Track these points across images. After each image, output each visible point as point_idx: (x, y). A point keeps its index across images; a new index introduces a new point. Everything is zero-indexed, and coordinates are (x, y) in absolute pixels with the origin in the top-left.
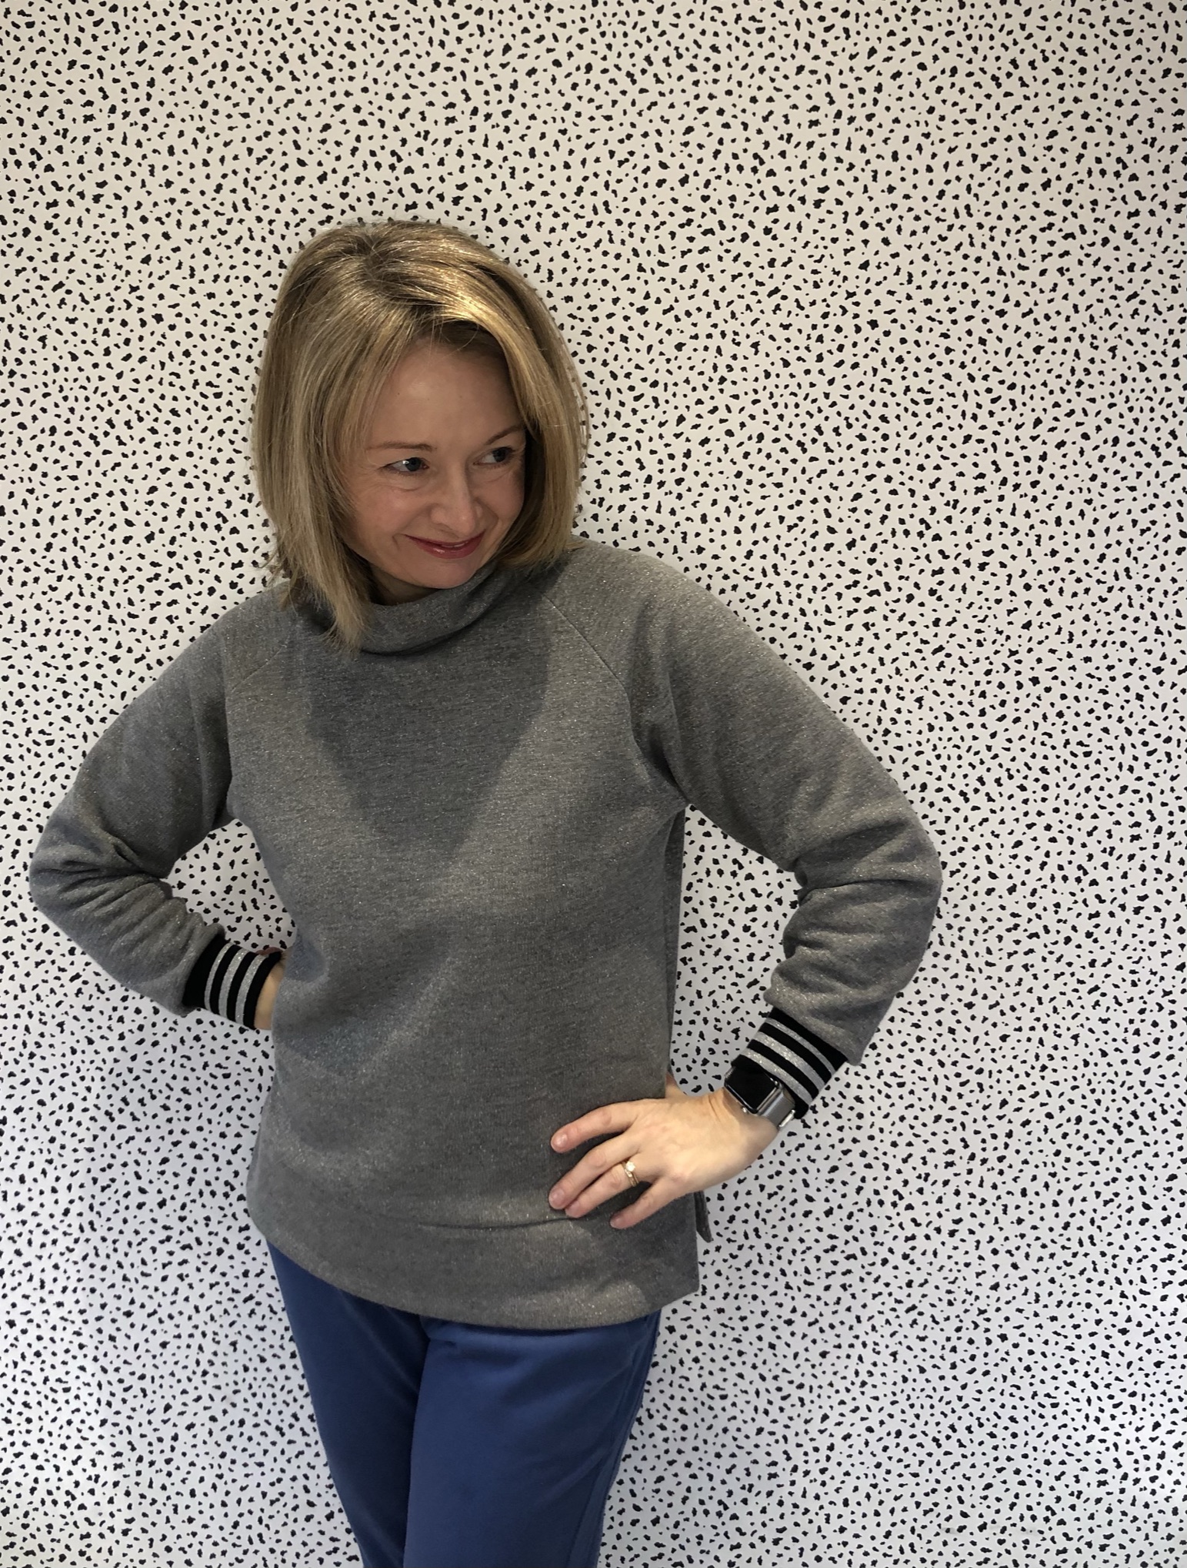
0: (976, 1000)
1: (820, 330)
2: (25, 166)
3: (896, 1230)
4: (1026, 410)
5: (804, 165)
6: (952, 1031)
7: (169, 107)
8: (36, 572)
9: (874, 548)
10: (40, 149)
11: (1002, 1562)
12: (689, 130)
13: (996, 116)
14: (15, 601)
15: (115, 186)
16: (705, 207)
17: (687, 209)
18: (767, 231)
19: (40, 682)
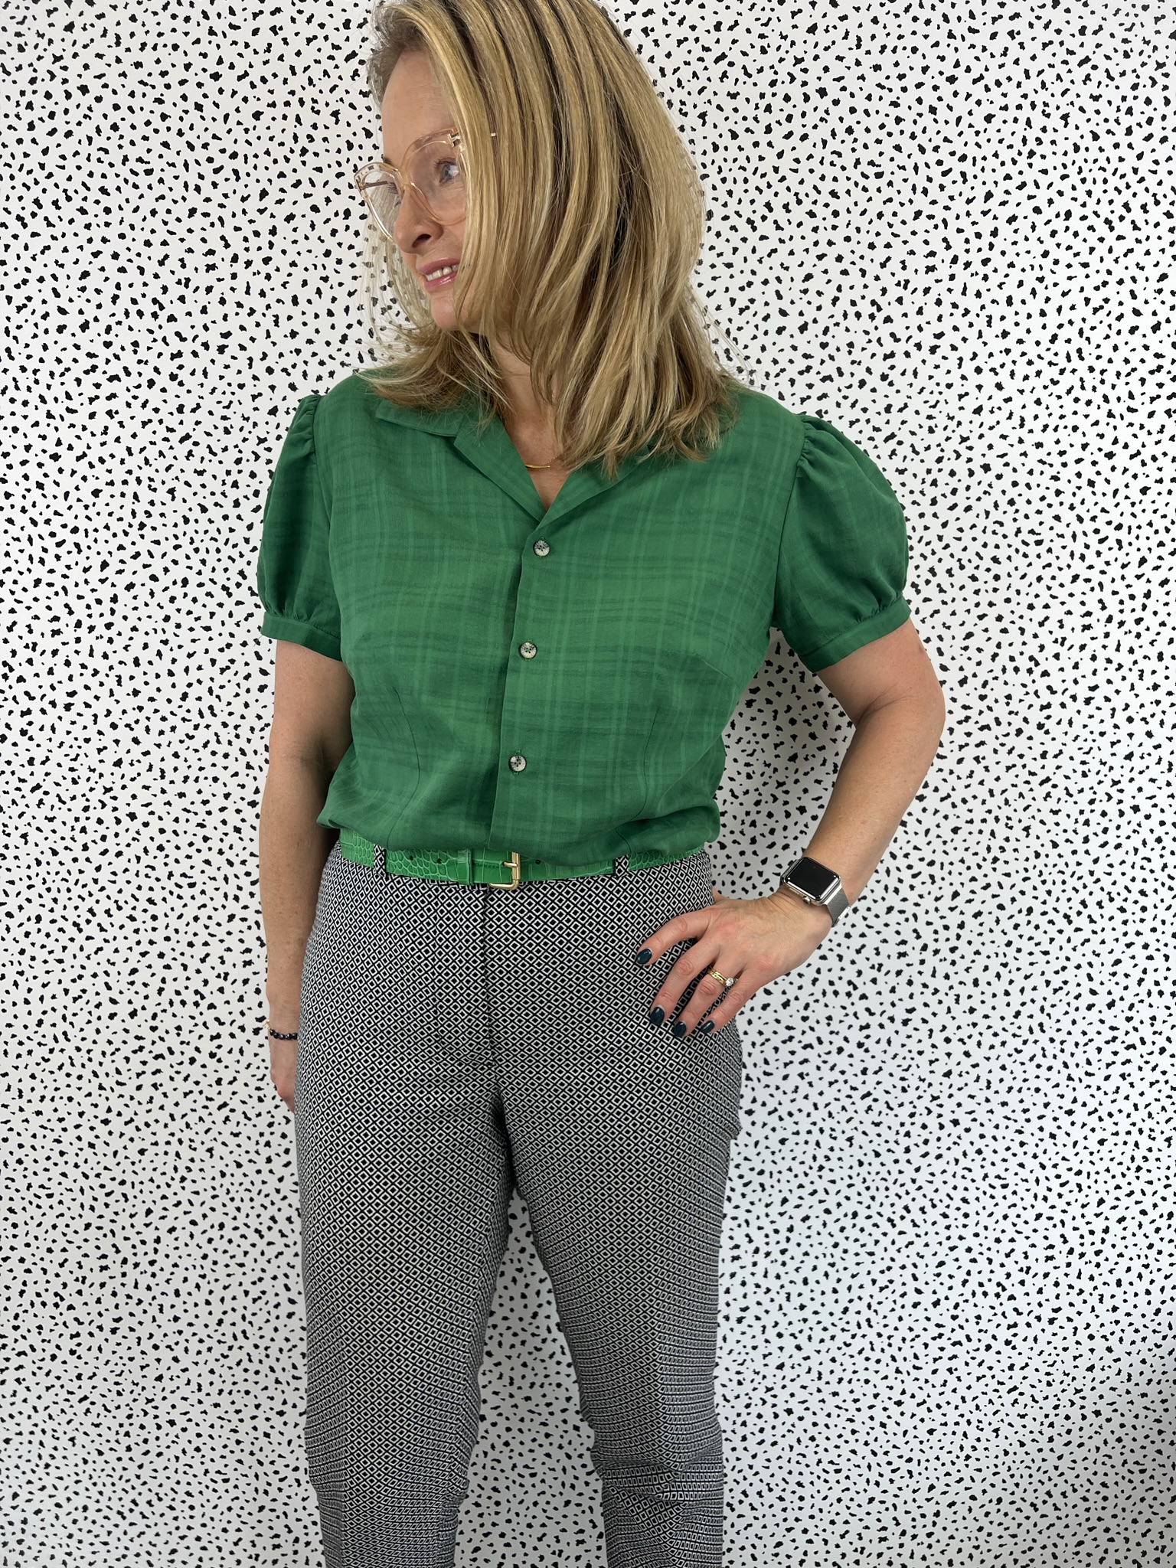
0: (1076, 1107)
1: (934, 475)
2: (147, 316)
3: (999, 1319)
4: (1132, 550)
5: (920, 312)
6: (1053, 1136)
7: (291, 256)
8: (173, 721)
9: (985, 684)
10: (161, 298)
12: (808, 277)
13: (1109, 259)
14: (153, 749)
15: (239, 337)
16: (824, 354)
17: (806, 356)
18: (884, 377)
19: (180, 827)
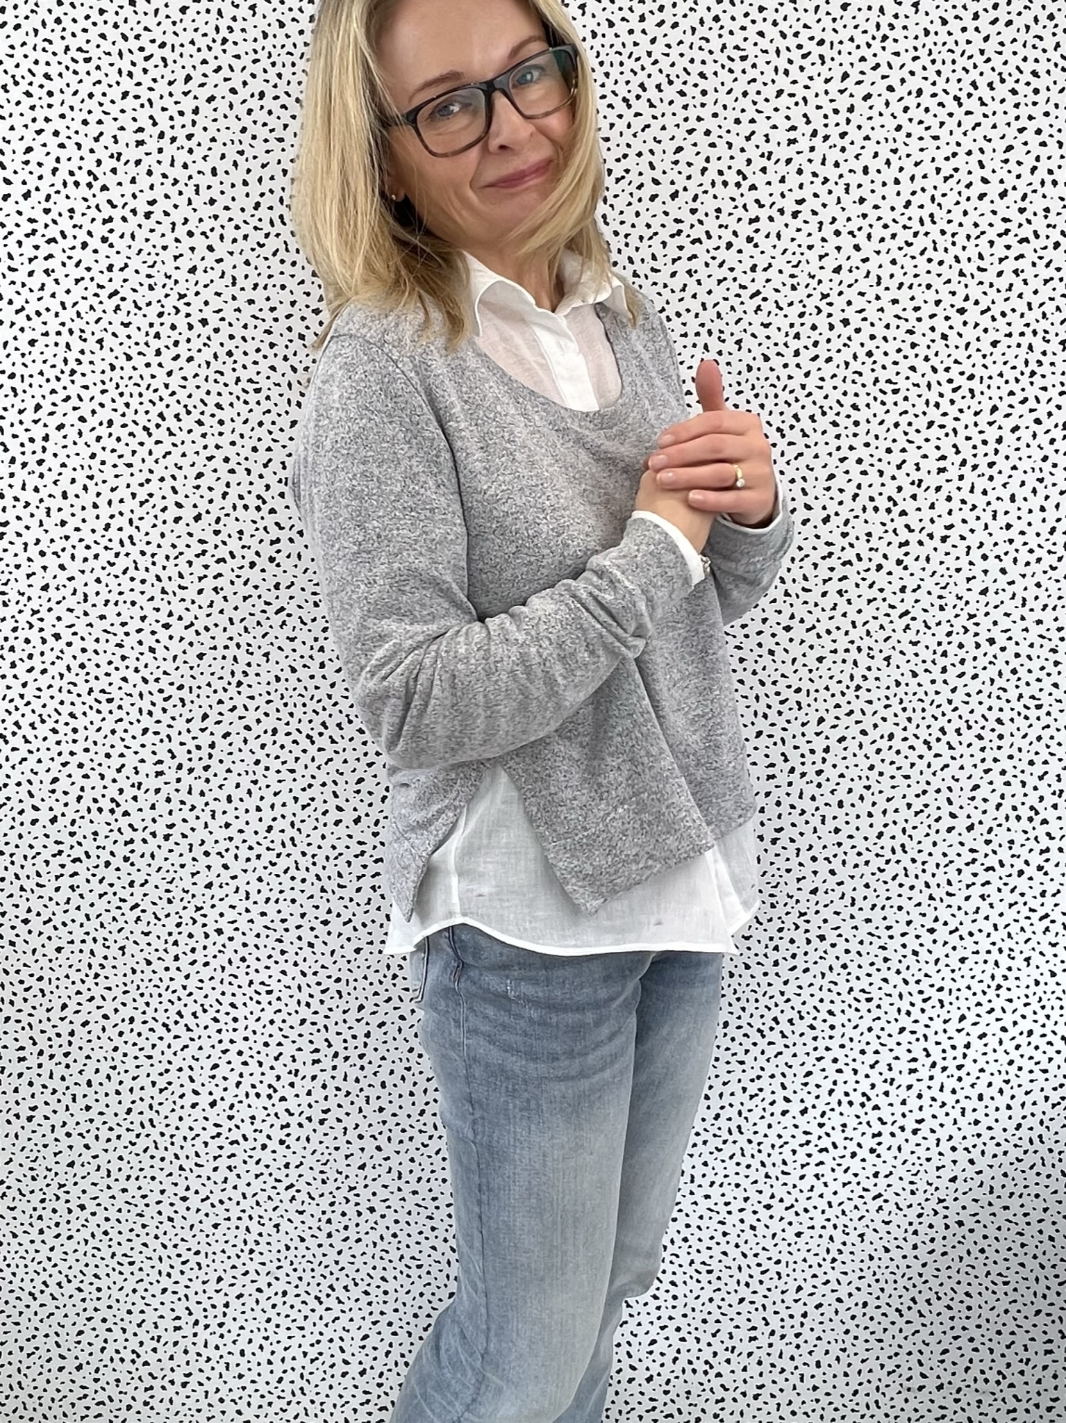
0: (938, 926)
1: (797, 328)
2: (83, 186)
3: (864, 1128)
4: (984, 399)
5: (783, 180)
6: (916, 953)
7: (212, 132)
8: (95, 549)
10: (95, 170)
11: (957, 1418)
13: (958, 132)
14: (78, 575)
15: (163, 204)
16: (693, 219)
17: (677, 221)
18: (749, 240)
19: (101, 647)
